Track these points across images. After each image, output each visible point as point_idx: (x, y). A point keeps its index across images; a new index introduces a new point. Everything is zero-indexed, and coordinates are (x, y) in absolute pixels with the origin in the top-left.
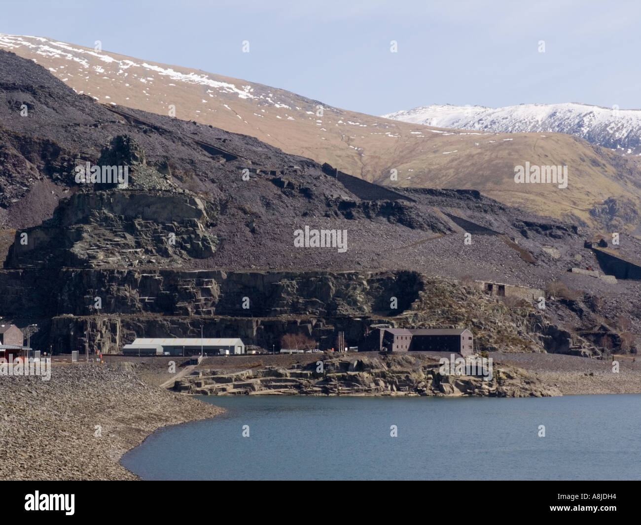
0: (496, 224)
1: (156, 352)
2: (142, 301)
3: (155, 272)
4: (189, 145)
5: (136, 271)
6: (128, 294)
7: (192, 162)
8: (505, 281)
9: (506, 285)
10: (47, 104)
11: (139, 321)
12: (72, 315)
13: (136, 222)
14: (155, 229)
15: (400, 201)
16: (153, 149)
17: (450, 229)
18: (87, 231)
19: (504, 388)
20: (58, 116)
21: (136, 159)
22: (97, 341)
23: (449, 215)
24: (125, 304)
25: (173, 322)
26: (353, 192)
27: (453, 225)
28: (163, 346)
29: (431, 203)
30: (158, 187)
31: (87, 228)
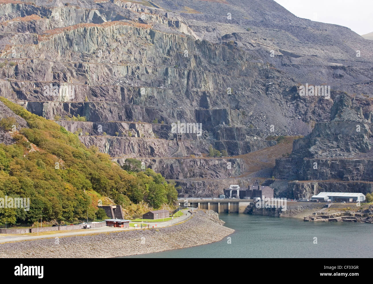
1: (324, 199)
2: (331, 174)
3: (337, 160)
5: (329, 160)
6: (325, 171)
11: (326, 183)
12: (297, 181)
13: (338, 136)
14: (347, 139)
18: (318, 141)
21: (345, 106)
22: (303, 193)
24: (323, 175)
25: (340, 184)
28: (328, 196)
31: (319, 139)
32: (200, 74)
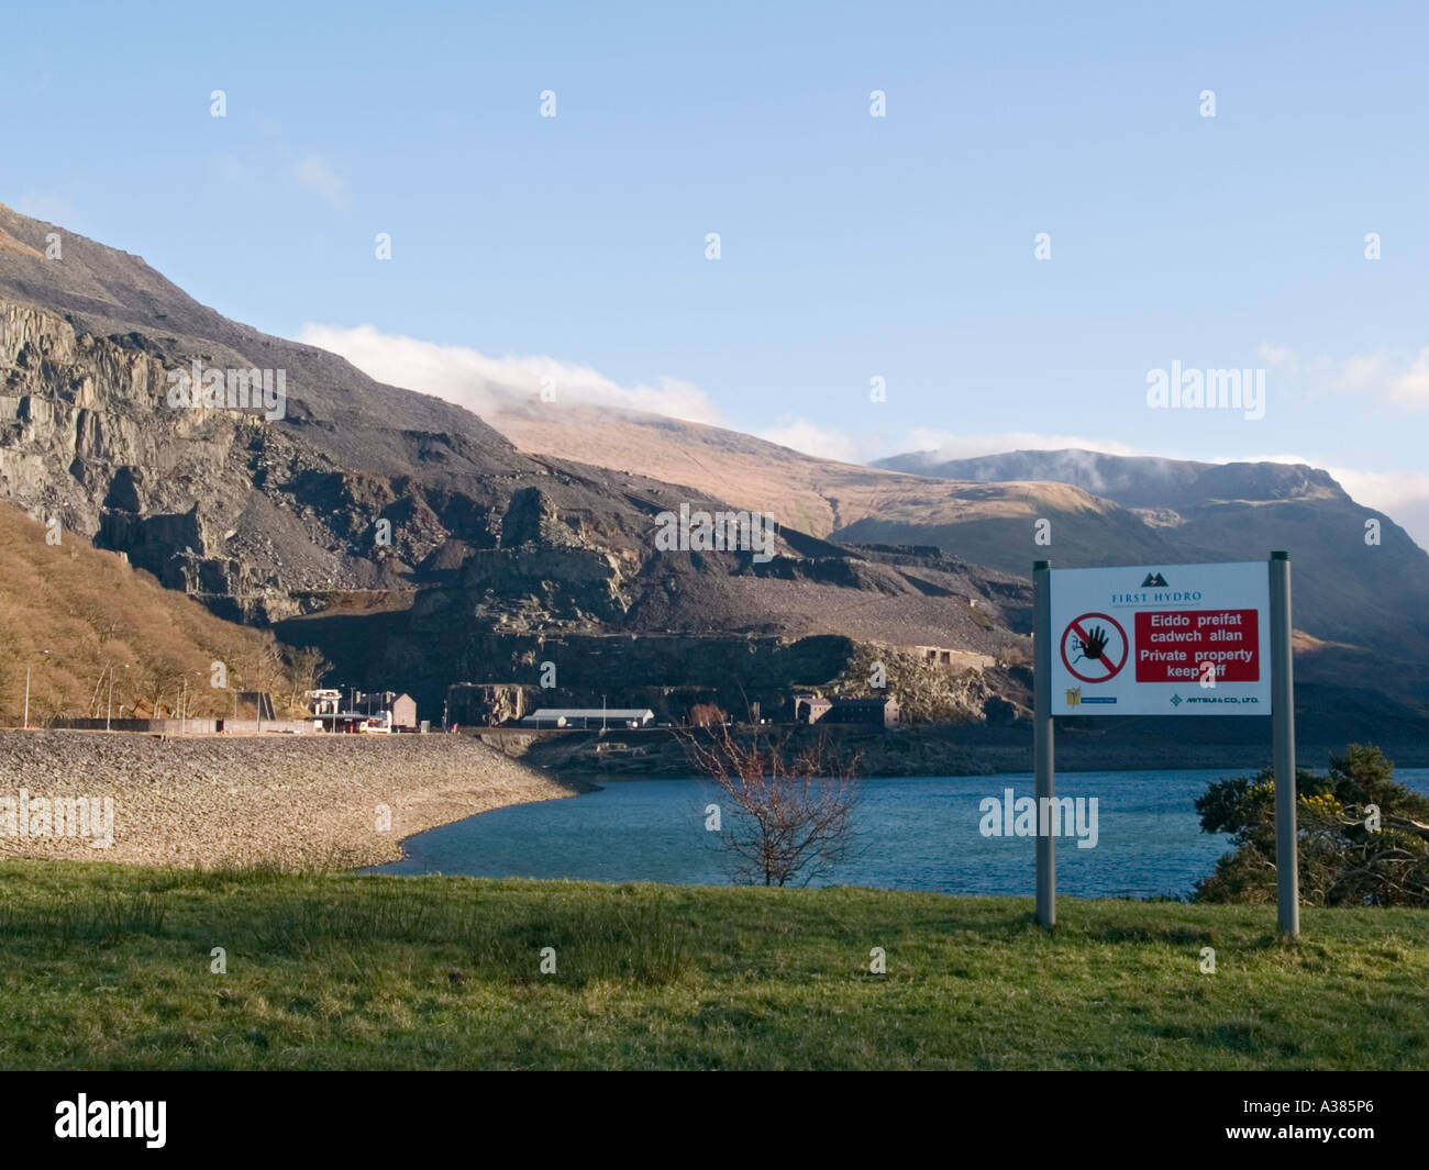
0: (956, 584)
3: (561, 636)
4: (615, 497)
5: (540, 636)
6: (531, 661)
7: (617, 516)
8: (950, 647)
9: (952, 652)
10: (461, 454)
12: (469, 684)
13: (543, 583)
15: (845, 559)
16: (576, 502)
17: (902, 590)
18: (490, 593)
19: (928, 764)
20: (473, 467)
21: (546, 513)
22: (494, 712)
23: (901, 573)
26: (797, 549)
27: (905, 584)
28: (566, 718)
29: (884, 560)
30: (568, 544)
31: (491, 589)
32: (109, 422)
